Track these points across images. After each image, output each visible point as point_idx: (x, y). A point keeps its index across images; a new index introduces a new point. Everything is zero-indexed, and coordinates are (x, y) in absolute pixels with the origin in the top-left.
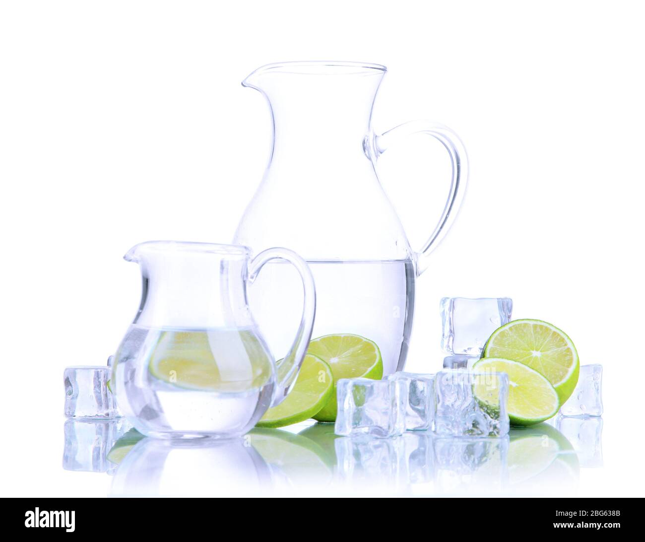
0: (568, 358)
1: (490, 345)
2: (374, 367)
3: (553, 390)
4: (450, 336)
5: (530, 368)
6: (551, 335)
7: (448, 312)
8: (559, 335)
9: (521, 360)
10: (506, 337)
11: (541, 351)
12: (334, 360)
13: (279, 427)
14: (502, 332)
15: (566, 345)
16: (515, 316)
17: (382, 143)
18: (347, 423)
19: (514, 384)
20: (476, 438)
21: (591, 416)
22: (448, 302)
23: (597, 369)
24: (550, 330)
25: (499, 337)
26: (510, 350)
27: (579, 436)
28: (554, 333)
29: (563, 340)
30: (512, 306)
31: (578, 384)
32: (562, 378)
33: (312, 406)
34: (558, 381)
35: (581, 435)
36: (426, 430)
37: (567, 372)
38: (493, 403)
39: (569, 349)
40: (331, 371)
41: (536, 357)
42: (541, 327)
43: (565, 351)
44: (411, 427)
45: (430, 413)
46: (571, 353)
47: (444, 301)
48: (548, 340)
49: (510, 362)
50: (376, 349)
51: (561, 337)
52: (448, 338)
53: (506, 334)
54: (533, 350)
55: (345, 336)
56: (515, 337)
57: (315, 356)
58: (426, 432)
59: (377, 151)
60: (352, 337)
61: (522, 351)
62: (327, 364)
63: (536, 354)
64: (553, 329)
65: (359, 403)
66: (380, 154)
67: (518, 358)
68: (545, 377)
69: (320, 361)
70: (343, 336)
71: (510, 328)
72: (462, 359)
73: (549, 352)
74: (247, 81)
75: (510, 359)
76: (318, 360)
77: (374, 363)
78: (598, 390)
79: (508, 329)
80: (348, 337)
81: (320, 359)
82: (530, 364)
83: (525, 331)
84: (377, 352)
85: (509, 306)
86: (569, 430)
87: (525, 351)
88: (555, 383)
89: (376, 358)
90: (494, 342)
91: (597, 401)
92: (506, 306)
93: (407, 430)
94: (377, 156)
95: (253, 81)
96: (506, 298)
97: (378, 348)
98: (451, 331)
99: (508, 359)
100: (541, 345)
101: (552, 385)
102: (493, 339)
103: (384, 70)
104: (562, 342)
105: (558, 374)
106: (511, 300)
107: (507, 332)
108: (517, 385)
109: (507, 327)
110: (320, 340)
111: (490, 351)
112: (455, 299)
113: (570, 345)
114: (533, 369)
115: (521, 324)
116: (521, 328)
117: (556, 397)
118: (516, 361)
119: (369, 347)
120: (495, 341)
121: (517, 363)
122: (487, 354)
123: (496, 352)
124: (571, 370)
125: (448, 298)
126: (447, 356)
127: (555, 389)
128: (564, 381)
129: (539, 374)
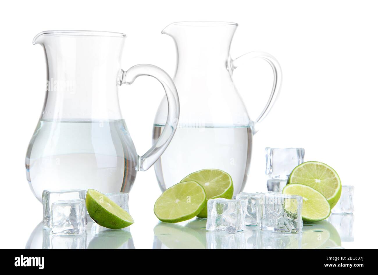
0: (335, 183)
1: (292, 176)
2: (229, 189)
3: (327, 202)
4: (270, 168)
5: (315, 189)
6: (326, 170)
7: (269, 155)
8: (330, 170)
9: (309, 185)
10: (301, 171)
11: (320, 180)
12: (207, 184)
13: (176, 222)
14: (299, 168)
15: (334, 176)
16: (306, 159)
17: (235, 64)
18: (213, 223)
19: (306, 199)
20: (284, 233)
21: (347, 214)
22: (269, 150)
23: (351, 188)
24: (326, 167)
25: (297, 171)
26: (303, 178)
27: (341, 225)
28: (328, 169)
29: (332, 173)
30: (304, 153)
31: (340, 197)
32: (332, 195)
33: (194, 211)
34: (330, 197)
35: (342, 225)
36: (257, 226)
37: (335, 191)
38: (294, 212)
39: (335, 179)
40: (205, 192)
41: (318, 183)
42: (321, 166)
43: (334, 179)
44: (248, 224)
45: (259, 217)
46: (337, 181)
47: (267, 148)
48: (324, 173)
49: (304, 186)
50: (230, 179)
51: (332, 172)
52: (269, 169)
53: (301, 169)
54: (316, 179)
55: (213, 171)
56: (306, 171)
57: (196, 182)
58: (256, 227)
59: (233, 67)
60: (217, 171)
61: (310, 179)
62: (203, 187)
63: (318, 181)
64: (327, 167)
65: (219, 212)
66: (234, 69)
67: (308, 183)
68: (323, 195)
69: (199, 185)
70: (212, 170)
71: (304, 166)
72: (277, 182)
73: (324, 180)
74: (164, 31)
75: (304, 184)
76: (198, 185)
77: (229, 186)
78: (351, 199)
79: (302, 167)
80: (214, 171)
81: (199, 184)
82: (314, 187)
83: (311, 168)
84: (230, 180)
85: (303, 154)
86: (335, 222)
87: (312, 179)
88: (328, 197)
89: (230, 183)
90: (294, 174)
91: (351, 205)
92: (301, 153)
93: (246, 225)
94: (232, 70)
95: (167, 30)
96: (301, 149)
97: (231, 178)
98: (271, 166)
99: (302, 184)
100: (321, 176)
101: (326, 199)
102: (294, 172)
103: (237, 25)
104: (332, 174)
105: (329, 192)
106: (304, 150)
107: (301, 168)
108: (307, 199)
109: (302, 166)
110: (200, 172)
111: (292, 179)
112: (273, 149)
113: (336, 176)
114: (316, 190)
115: (309, 164)
116: (309, 166)
117: (329, 206)
118: (307, 186)
119: (226, 177)
120: (296, 174)
121: (307, 187)
122: (291, 181)
123: (295, 180)
124: (337, 190)
125: (269, 148)
126: (269, 179)
127: (328, 201)
128: (333, 196)
129: (319, 193)
